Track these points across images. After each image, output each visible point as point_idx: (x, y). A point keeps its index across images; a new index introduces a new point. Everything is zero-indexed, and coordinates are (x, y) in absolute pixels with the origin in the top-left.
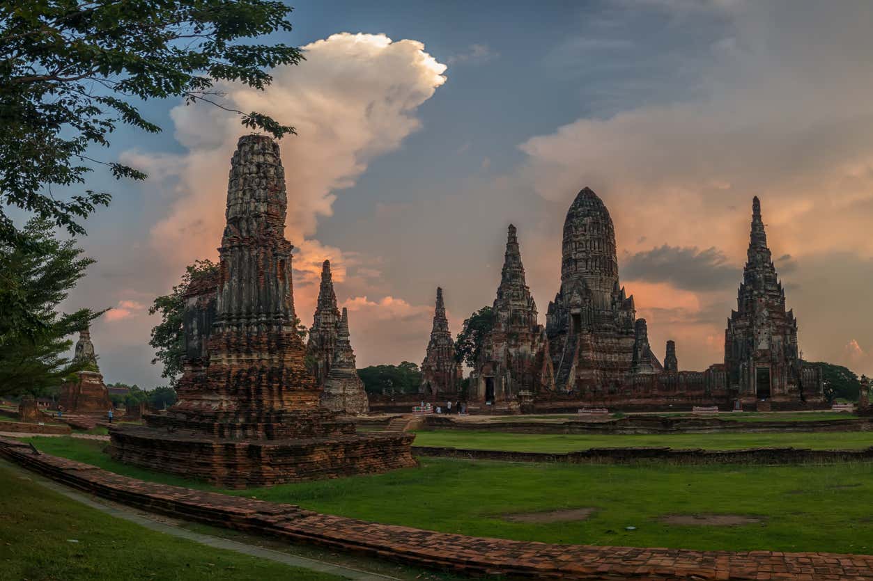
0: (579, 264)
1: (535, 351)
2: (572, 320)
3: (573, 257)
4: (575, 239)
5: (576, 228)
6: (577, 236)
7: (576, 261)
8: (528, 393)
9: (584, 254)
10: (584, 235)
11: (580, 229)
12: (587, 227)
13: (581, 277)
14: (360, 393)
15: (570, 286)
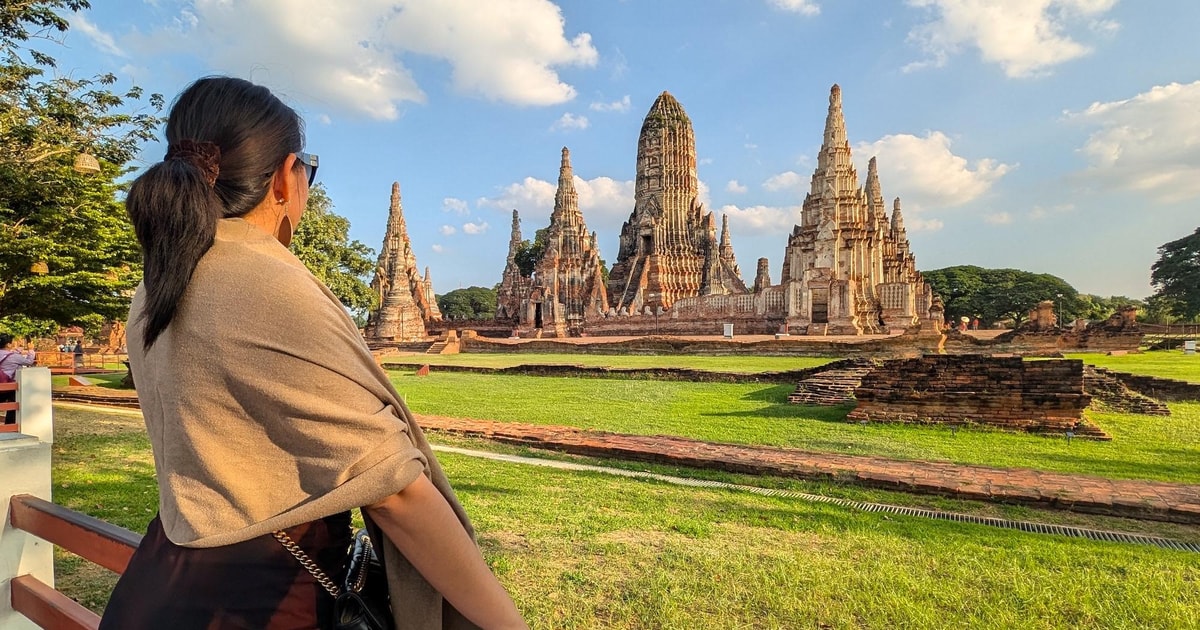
0: (651, 181)
1: (585, 276)
2: (642, 241)
3: (646, 175)
4: (647, 154)
5: (650, 141)
6: (651, 151)
7: (649, 178)
8: (577, 317)
9: (658, 170)
10: (658, 149)
11: (654, 142)
12: (663, 140)
13: (652, 195)
14: (415, 319)
15: (642, 205)
